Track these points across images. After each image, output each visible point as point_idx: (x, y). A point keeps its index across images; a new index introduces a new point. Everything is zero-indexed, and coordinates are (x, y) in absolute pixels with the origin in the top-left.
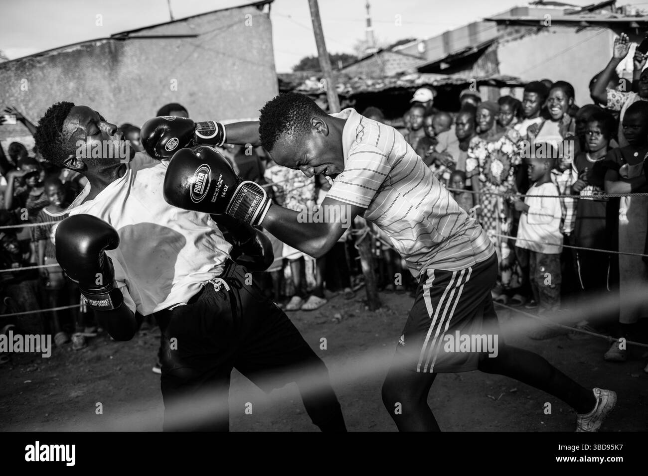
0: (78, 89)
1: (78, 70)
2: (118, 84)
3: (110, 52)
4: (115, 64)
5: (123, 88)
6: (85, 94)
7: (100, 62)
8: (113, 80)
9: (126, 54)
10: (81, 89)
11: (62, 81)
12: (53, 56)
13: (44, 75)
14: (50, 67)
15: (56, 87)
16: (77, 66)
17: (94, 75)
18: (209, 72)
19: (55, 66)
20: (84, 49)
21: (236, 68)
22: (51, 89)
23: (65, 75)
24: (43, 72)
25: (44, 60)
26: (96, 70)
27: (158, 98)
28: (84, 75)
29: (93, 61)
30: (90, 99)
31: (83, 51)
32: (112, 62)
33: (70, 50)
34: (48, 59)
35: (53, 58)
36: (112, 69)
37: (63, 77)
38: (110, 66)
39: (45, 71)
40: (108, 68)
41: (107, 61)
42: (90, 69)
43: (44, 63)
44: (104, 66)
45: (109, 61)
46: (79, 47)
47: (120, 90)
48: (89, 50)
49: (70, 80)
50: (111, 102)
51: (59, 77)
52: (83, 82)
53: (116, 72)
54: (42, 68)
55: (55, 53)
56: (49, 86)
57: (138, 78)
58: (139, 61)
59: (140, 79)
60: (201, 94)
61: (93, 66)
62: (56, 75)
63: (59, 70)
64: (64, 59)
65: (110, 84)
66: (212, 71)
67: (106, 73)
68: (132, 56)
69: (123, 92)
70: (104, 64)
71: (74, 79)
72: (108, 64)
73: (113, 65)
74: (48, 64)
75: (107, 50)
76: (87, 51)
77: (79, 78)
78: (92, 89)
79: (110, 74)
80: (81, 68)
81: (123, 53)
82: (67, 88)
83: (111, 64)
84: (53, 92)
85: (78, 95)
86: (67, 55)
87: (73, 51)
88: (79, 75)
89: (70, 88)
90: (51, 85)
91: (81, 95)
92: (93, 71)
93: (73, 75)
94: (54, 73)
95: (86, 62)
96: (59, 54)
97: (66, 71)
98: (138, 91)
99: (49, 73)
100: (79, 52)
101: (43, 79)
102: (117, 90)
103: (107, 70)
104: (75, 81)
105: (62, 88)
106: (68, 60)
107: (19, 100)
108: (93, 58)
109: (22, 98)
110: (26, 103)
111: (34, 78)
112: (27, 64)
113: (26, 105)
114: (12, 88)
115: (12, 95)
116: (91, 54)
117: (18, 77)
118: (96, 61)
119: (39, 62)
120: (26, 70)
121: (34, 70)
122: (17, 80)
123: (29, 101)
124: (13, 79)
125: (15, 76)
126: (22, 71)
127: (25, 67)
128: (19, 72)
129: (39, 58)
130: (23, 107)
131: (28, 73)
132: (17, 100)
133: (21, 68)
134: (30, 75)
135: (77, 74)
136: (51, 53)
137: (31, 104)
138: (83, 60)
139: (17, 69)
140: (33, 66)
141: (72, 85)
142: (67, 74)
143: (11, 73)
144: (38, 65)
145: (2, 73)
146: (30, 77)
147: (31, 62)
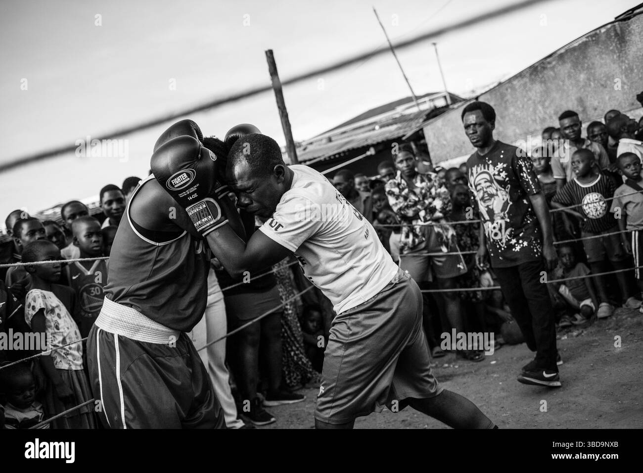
0: (589, 79)
1: (586, 61)
2: (629, 64)
3: (617, 35)
4: (623, 44)
5: (634, 67)
6: (596, 82)
7: (607, 48)
8: (623, 61)
9: (632, 32)
10: (592, 79)
11: (572, 75)
12: (561, 54)
13: (556, 74)
14: (560, 65)
15: (567, 82)
16: (585, 57)
17: (603, 62)
19: (564, 62)
20: (590, 39)
22: (563, 85)
23: (574, 70)
24: (554, 71)
25: (553, 61)
26: (603, 56)
28: (593, 64)
29: (600, 48)
30: (602, 85)
31: (589, 41)
32: (620, 44)
33: (576, 44)
34: (557, 58)
35: (561, 56)
36: (620, 52)
38: (617, 48)
39: (556, 70)
40: (617, 51)
41: (614, 44)
42: (598, 56)
43: (554, 63)
44: (612, 51)
45: (616, 44)
46: (584, 40)
47: (631, 69)
48: (594, 38)
49: (580, 73)
51: (569, 72)
52: (593, 71)
53: (626, 53)
54: (553, 68)
55: (563, 51)
56: (561, 83)
61: (601, 53)
62: (566, 71)
63: (568, 65)
64: (572, 54)
65: (620, 67)
67: (615, 57)
69: (636, 71)
70: (611, 48)
71: (584, 70)
72: (616, 46)
73: (621, 46)
74: (558, 63)
75: (613, 34)
76: (593, 41)
77: (588, 68)
78: (602, 75)
79: (619, 57)
80: (588, 58)
81: (630, 32)
82: (578, 81)
83: (619, 46)
84: (565, 88)
85: (590, 85)
86: (574, 49)
87: (580, 44)
88: (589, 65)
89: (581, 80)
90: (563, 81)
91: (592, 84)
92: (602, 59)
93: (582, 67)
94: (564, 69)
95: (593, 51)
96: (567, 51)
97: (575, 65)
99: (560, 71)
100: (585, 44)
101: (555, 78)
102: (629, 71)
103: (615, 53)
104: (585, 72)
105: (574, 82)
106: (576, 54)
107: (536, 102)
108: (600, 46)
109: (539, 99)
110: (542, 103)
111: (547, 79)
112: (539, 68)
113: (543, 106)
114: (529, 92)
115: (530, 99)
116: (597, 42)
117: (533, 81)
118: (603, 47)
119: (549, 63)
120: (538, 73)
121: (545, 72)
122: (532, 84)
123: (545, 101)
124: (528, 84)
125: (530, 80)
126: (535, 76)
127: (537, 72)
128: (533, 77)
129: (549, 60)
130: (540, 108)
131: (540, 76)
132: (534, 102)
133: (534, 73)
134: (543, 77)
135: (586, 65)
136: (559, 53)
137: (547, 104)
138: (589, 50)
139: (531, 74)
140: (544, 68)
141: (582, 77)
142: (577, 67)
143: (526, 80)
144: (549, 66)
145: (518, 82)
146: (543, 79)
147: (542, 65)
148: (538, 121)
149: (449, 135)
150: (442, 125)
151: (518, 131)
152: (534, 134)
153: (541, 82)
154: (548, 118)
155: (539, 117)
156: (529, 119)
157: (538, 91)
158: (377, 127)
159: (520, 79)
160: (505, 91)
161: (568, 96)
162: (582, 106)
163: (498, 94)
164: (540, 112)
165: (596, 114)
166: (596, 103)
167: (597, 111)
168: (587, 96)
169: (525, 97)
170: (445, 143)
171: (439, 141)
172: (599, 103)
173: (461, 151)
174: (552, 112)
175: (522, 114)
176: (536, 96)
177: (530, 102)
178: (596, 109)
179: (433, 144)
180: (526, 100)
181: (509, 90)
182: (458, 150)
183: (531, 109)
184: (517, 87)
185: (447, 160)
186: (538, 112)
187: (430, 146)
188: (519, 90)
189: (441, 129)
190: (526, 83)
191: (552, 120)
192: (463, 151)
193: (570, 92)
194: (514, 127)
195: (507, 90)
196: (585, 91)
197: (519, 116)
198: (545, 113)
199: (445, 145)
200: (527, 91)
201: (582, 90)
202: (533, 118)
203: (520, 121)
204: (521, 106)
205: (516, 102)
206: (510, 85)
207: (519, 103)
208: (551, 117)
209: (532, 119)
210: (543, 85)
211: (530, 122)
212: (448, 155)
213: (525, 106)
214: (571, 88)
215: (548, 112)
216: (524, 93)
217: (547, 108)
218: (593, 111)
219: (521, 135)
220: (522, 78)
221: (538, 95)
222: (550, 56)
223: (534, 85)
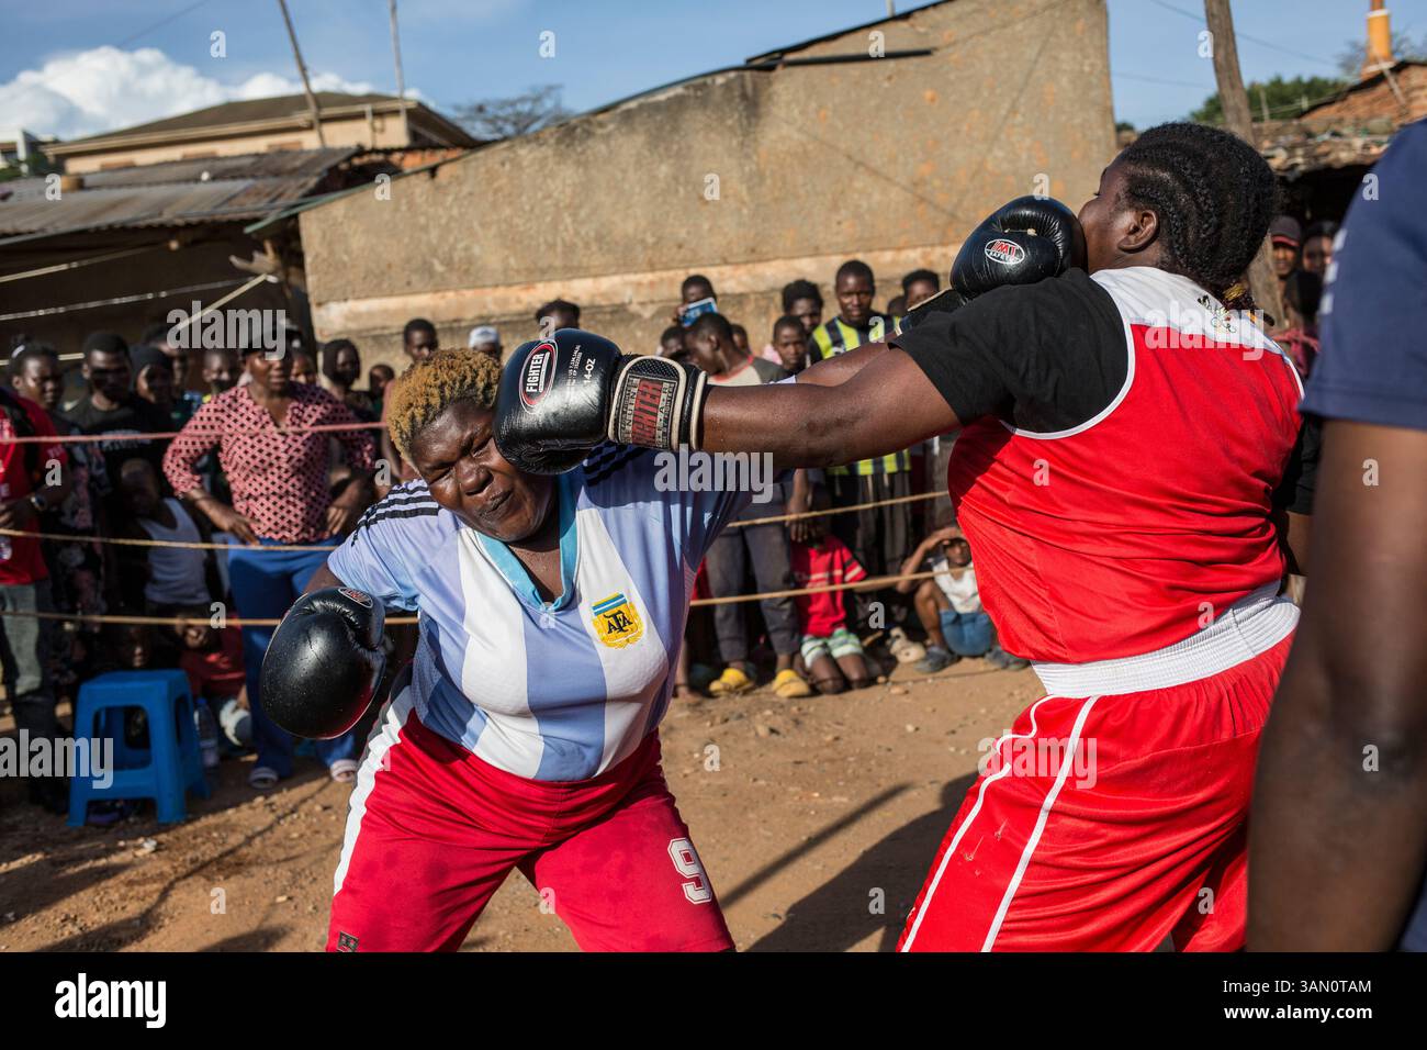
0: (676, 179)
1: (677, 138)
2: (758, 164)
3: (744, 96)
4: (753, 120)
5: (768, 173)
6: (690, 188)
7: (722, 120)
8: (747, 156)
9: (775, 98)
10: (682, 179)
11: (645, 162)
12: (629, 111)
13: (611, 152)
14: (622, 134)
15: (632, 176)
16: (675, 130)
17: (709, 147)
18: (958, 131)
19: (633, 131)
20: (691, 92)
21: (1019, 118)
23: (650, 150)
24: (608, 146)
25: (611, 121)
26: (712, 135)
27: (842, 192)
28: (690, 148)
29: (709, 117)
31: (689, 96)
32: (748, 117)
33: (661, 97)
34: (618, 118)
35: (629, 116)
36: (746, 134)
37: (646, 153)
38: (741, 125)
39: (612, 143)
40: (739, 132)
41: (736, 116)
42: (702, 133)
43: (611, 127)
44: (731, 128)
45: (741, 115)
46: (679, 90)
47: (761, 176)
48: (699, 93)
49: (661, 162)
50: (743, 203)
51: (639, 154)
52: (687, 163)
53: (755, 140)
54: (607, 138)
55: (633, 105)
56: (619, 175)
57: (800, 150)
58: (802, 113)
59: (805, 152)
60: (937, 183)
61: (708, 128)
62: (633, 152)
63: (640, 139)
64: (649, 116)
65: (741, 166)
66: (965, 128)
67: (735, 142)
68: (788, 104)
69: (769, 182)
70: (730, 122)
71: (669, 157)
72: (739, 120)
73: (750, 124)
74: (618, 129)
75: (737, 93)
76: (697, 98)
77: (679, 155)
79: (742, 144)
80: (682, 133)
81: (770, 98)
82: (654, 178)
83: (745, 122)
84: (627, 186)
85: (677, 191)
86: (657, 107)
87: (669, 99)
88: (680, 149)
89: (661, 176)
90: (624, 171)
91: (681, 190)
92: (708, 140)
93: (667, 149)
94: (629, 145)
95: (695, 119)
96: (641, 107)
97: (655, 141)
98: (800, 179)
99: (620, 146)
100: (679, 100)
101: (608, 160)
102: (756, 179)
103: (735, 134)
104: (672, 161)
105: (645, 178)
106: (659, 118)
107: (562, 205)
108: (708, 112)
109: (567, 201)
110: (574, 209)
111: (591, 158)
112: (579, 130)
113: (574, 215)
114: (549, 181)
115: (549, 196)
116: (704, 103)
117: (561, 157)
118: (714, 116)
119: (601, 125)
120: (577, 143)
121: (590, 142)
122: (558, 163)
123: (580, 206)
124: (551, 163)
125: (554, 155)
126: (568, 146)
127: (573, 139)
128: (563, 147)
129: (601, 117)
130: (568, 220)
131: (579, 149)
132: (556, 205)
133: (568, 141)
134: (583, 153)
135: (675, 147)
136: (625, 107)
137: (583, 213)
138: (687, 116)
139: (559, 141)
140: (589, 134)
141: (664, 170)
142: (656, 147)
143: (547, 151)
144: (600, 131)
145: (530, 152)
146: (583, 158)
147: (586, 126)
148: (559, 249)
149: (357, 242)
150: (345, 217)
151: (512, 261)
152: (546, 277)
153: (578, 163)
154: (580, 244)
155: (563, 240)
156: (541, 240)
157: (569, 182)
158: (205, 176)
159: (534, 145)
160: (497, 166)
161: (628, 208)
162: (653, 235)
163: (483, 170)
164: (566, 230)
165: (679, 257)
166: (682, 234)
167: (683, 251)
168: (668, 213)
169: (541, 189)
170: (346, 258)
171: (331, 253)
172: (688, 233)
173: (379, 285)
174: (592, 234)
175: (528, 225)
176: (563, 192)
177: (548, 202)
178: (680, 246)
179: (317, 256)
180: (540, 195)
181: (508, 166)
182: (375, 281)
183: (548, 219)
184: (525, 163)
185: (346, 300)
186: (561, 228)
187: (308, 260)
188: (528, 171)
189: (341, 224)
190: (546, 158)
191: (589, 252)
192: (385, 285)
193: (636, 198)
194: (506, 252)
195: (503, 164)
196: (665, 202)
197: (522, 229)
198: (577, 233)
199: (345, 265)
200: (545, 177)
201: (660, 199)
202: (550, 239)
203: (521, 242)
204: (527, 208)
205: (520, 195)
206: (512, 155)
207: (524, 198)
208: (587, 245)
209: (546, 241)
210: (581, 170)
211: (543, 248)
212: (349, 288)
213: (537, 211)
214: (637, 190)
215: (583, 232)
216: (539, 181)
217: (583, 223)
218: (675, 250)
219: (518, 271)
220: (541, 145)
221: (568, 191)
222: (605, 110)
223: (562, 167)
